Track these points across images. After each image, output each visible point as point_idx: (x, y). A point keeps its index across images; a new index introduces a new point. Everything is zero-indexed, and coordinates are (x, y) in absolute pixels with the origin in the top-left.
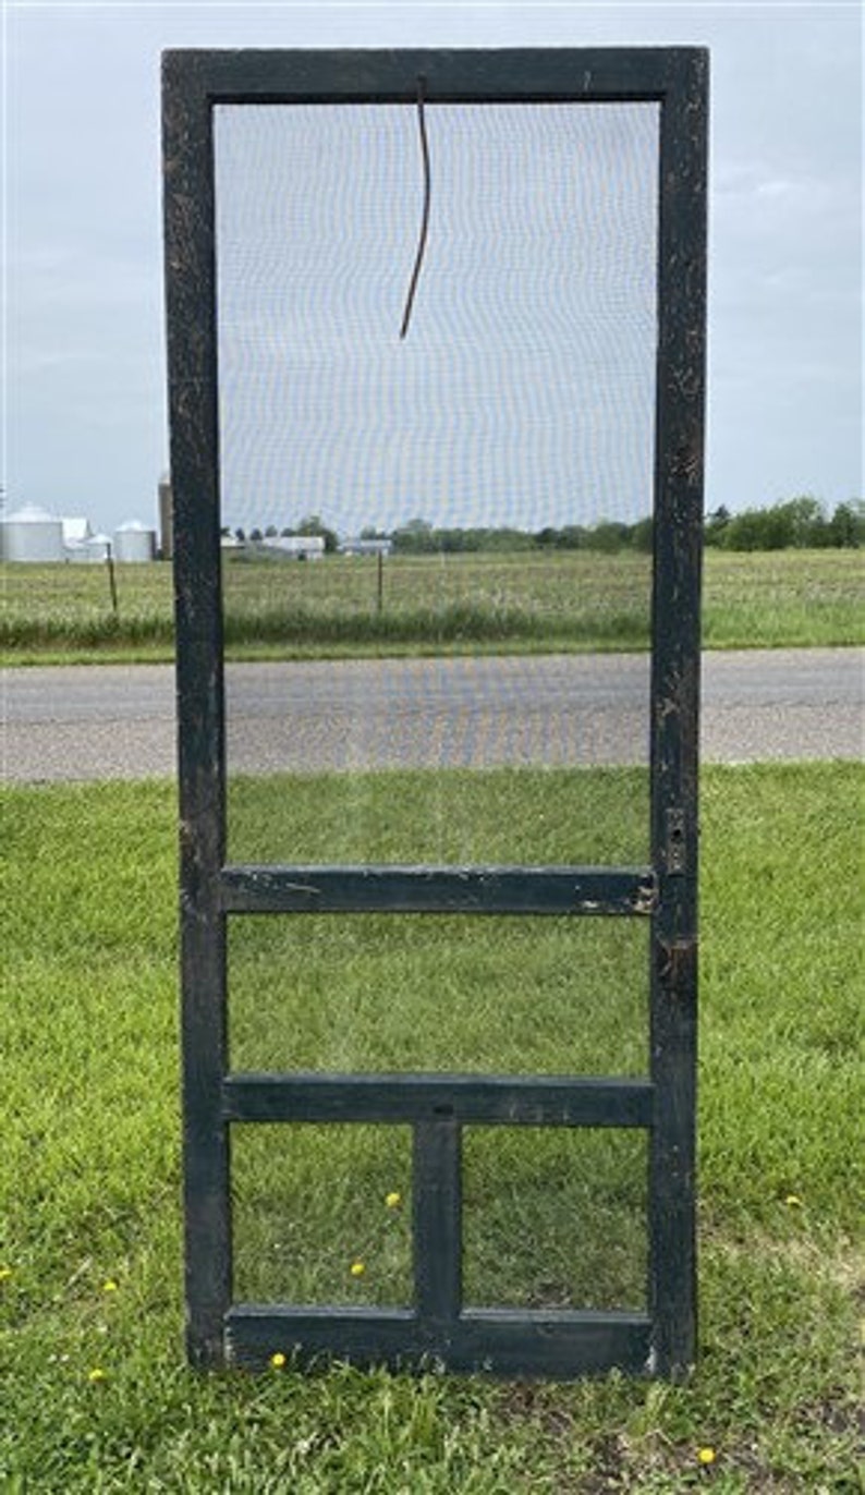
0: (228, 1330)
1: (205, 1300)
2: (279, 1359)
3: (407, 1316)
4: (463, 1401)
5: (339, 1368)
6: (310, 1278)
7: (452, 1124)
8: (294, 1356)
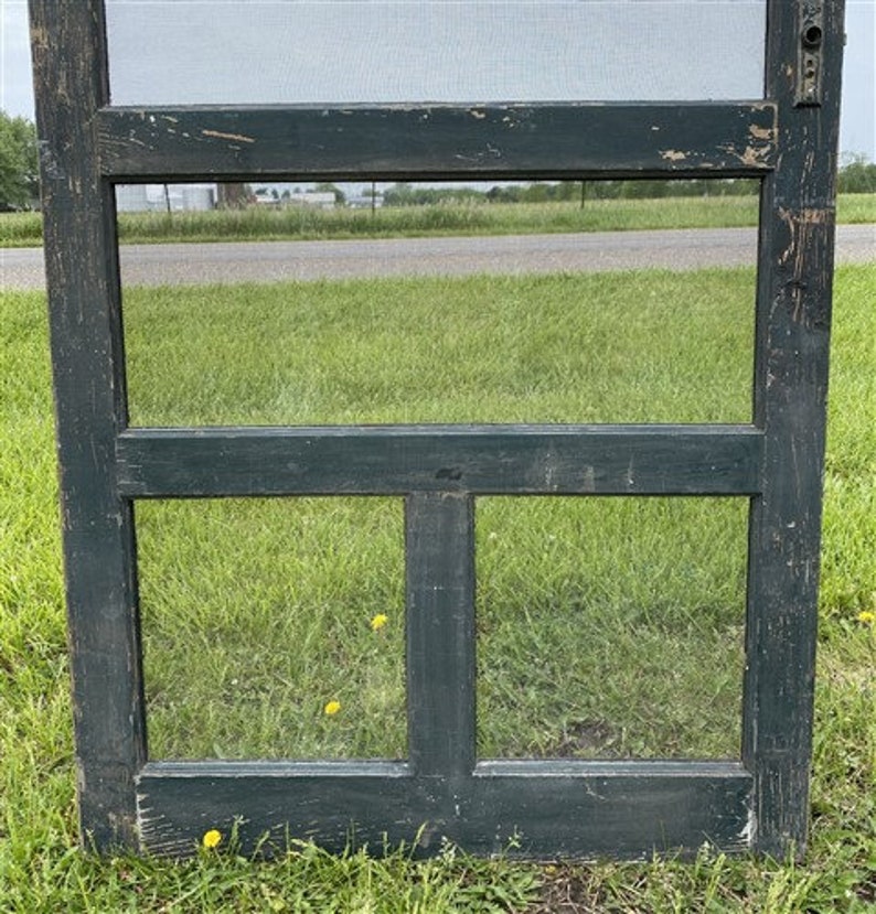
0: (139, 798)
1: (105, 757)
2: (212, 838)
3: (397, 772)
4: (483, 897)
5: (300, 849)
6: (270, 721)
7: (462, 495)
8: (235, 833)
